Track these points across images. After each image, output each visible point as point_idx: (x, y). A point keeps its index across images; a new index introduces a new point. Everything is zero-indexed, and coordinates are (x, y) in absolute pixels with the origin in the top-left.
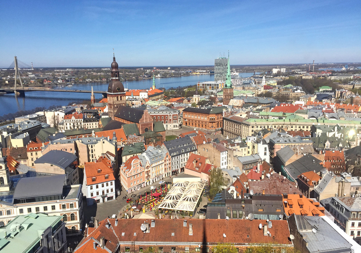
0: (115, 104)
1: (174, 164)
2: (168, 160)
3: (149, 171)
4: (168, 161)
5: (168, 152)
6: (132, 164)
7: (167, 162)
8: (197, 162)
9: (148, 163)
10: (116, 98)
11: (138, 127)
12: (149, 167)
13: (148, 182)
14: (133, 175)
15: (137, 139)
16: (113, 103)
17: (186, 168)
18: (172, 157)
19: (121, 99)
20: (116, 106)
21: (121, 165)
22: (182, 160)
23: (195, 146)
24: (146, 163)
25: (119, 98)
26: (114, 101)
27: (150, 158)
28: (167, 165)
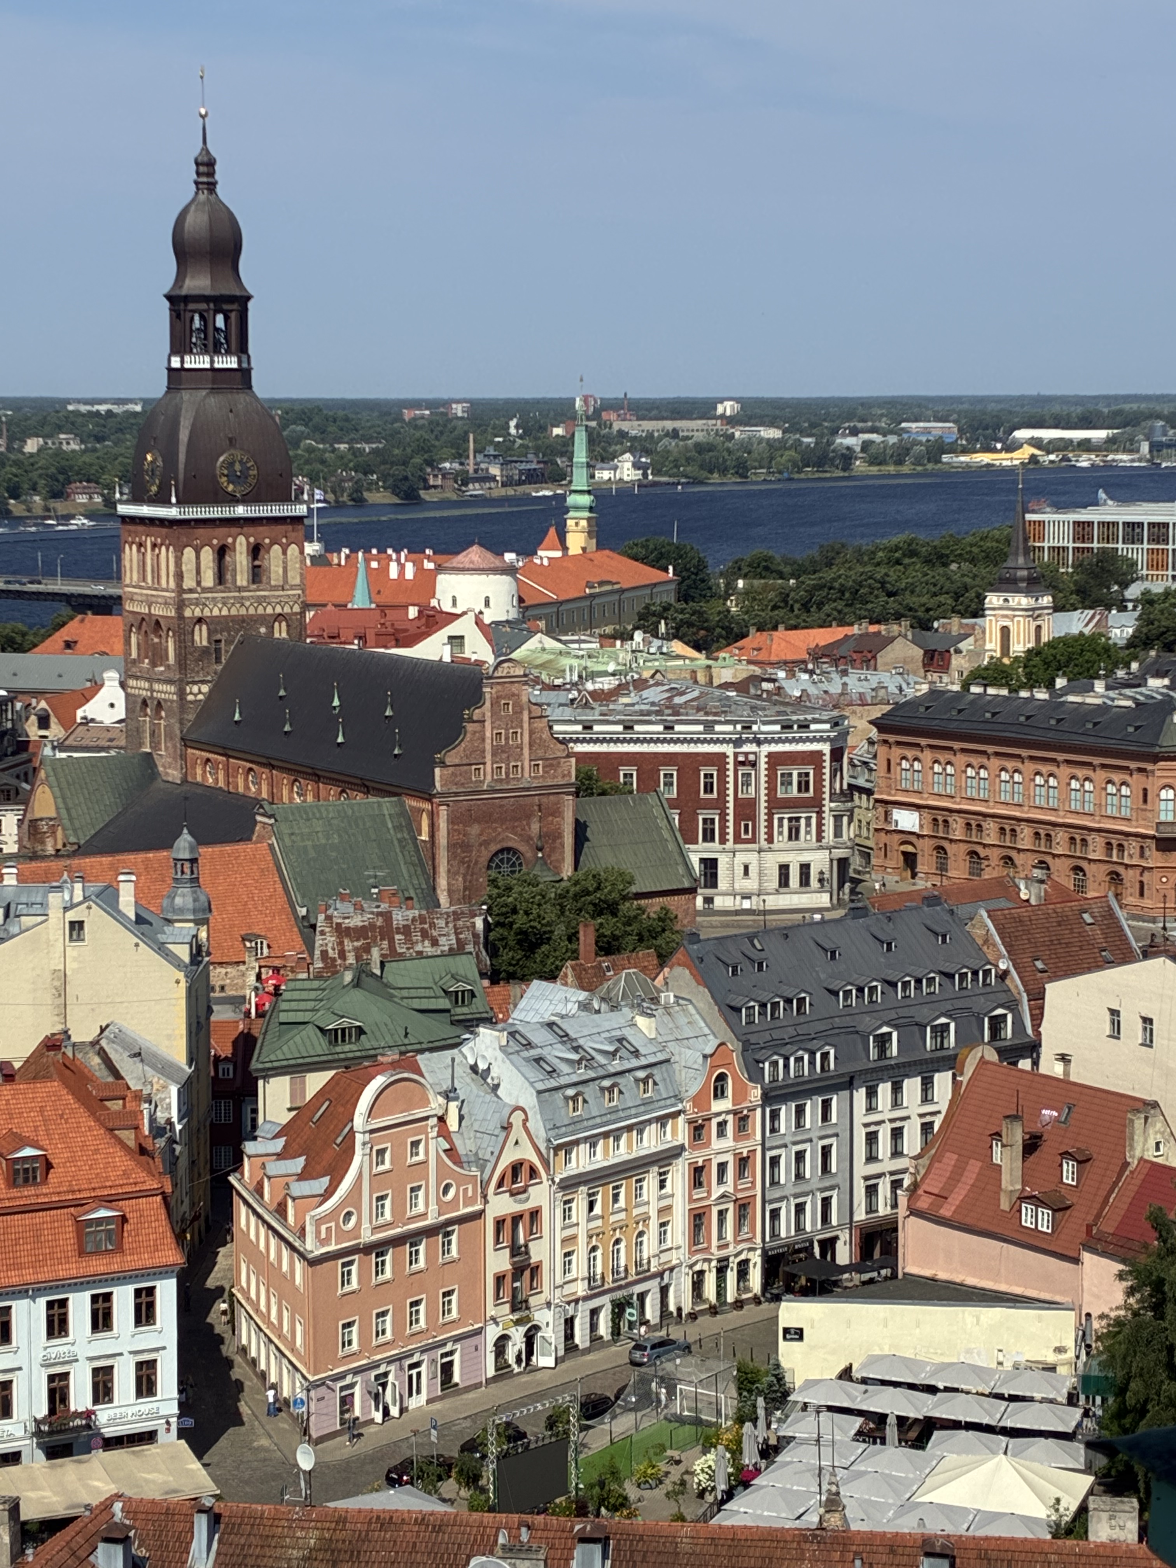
0: (200, 620)
1: (785, 1173)
2: (730, 1128)
3: (535, 1214)
4: (728, 1142)
5: (734, 1045)
6: (359, 1121)
7: (717, 1144)
8: (1031, 1146)
9: (517, 1131)
10: (208, 555)
11: (424, 837)
12: (533, 1172)
13: (518, 1335)
14: (367, 1236)
15: (406, 931)
16: (181, 605)
17: (914, 1212)
18: (772, 1097)
19: (257, 574)
20: (201, 637)
21: (250, 1147)
22: (871, 1138)
23: (1013, 1005)
24: (504, 1134)
25: (241, 558)
26: (191, 591)
27: (541, 1086)
28: (721, 1180)
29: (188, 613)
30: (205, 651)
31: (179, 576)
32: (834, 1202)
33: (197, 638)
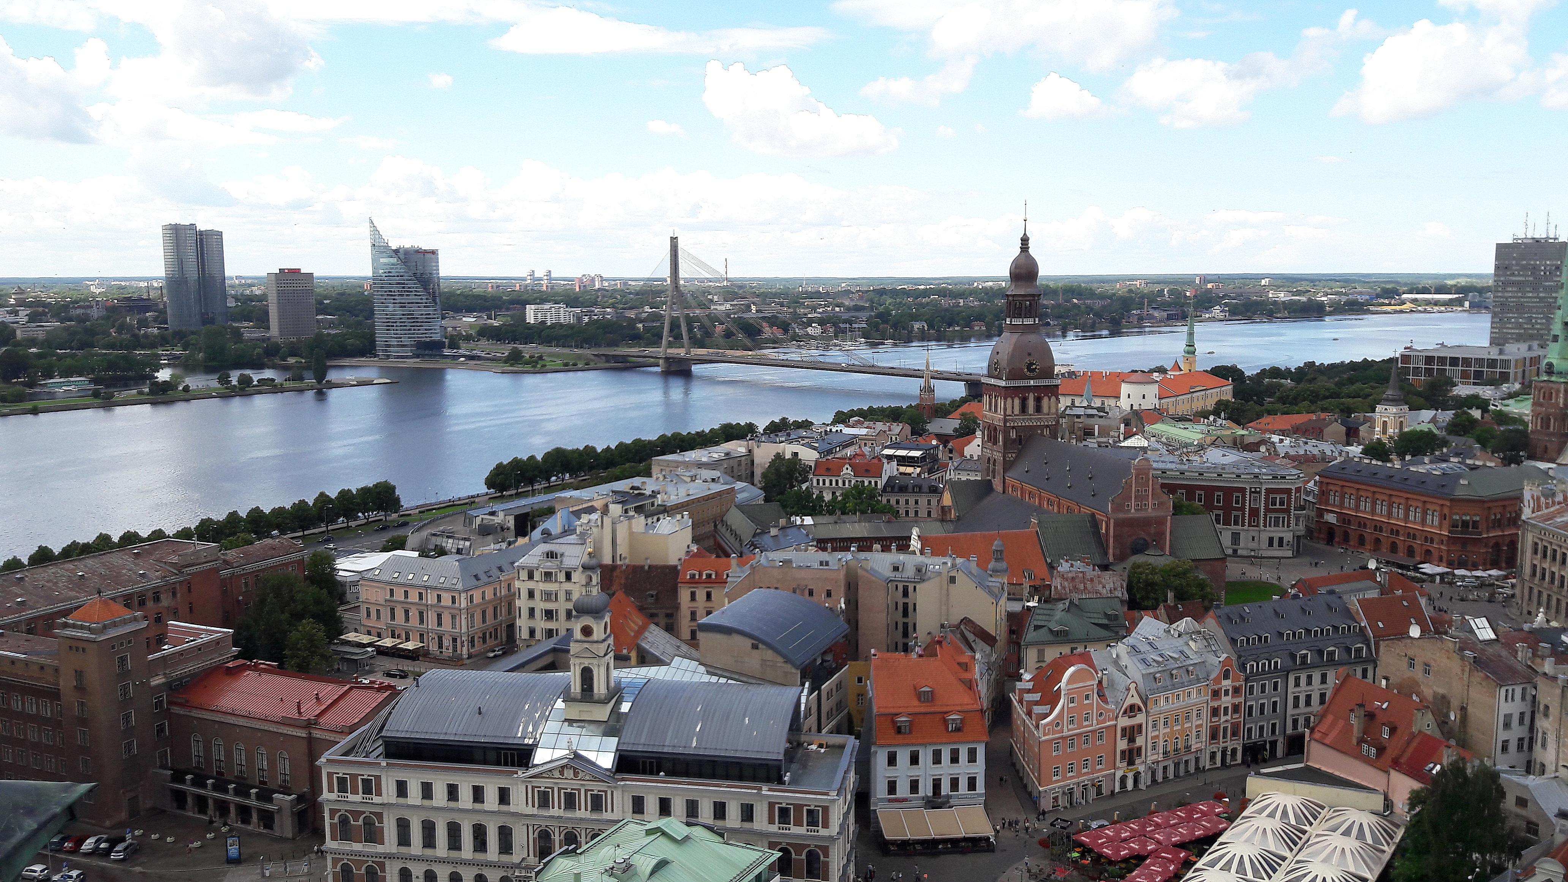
1: (1255, 711)
2: (1230, 692)
3: (1140, 726)
4: (1230, 697)
5: (1234, 657)
6: (1063, 684)
7: (1224, 698)
9: (1133, 691)
10: (1017, 401)
11: (1103, 531)
12: (1140, 709)
14: (1066, 732)
15: (1092, 580)
17: (1313, 738)
18: (1250, 680)
19: (1038, 409)
20: (1013, 435)
21: (1019, 685)
22: (1296, 698)
23: (1366, 641)
24: (1126, 693)
25: (1031, 403)
26: (1010, 416)
27: (1144, 672)
28: (1226, 714)
29: (1008, 424)
30: (1014, 441)
31: (1005, 409)
32: (1278, 725)
33: (1011, 434)
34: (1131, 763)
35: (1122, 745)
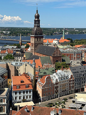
2: (72, 81)
3: (58, 86)
5: (73, 75)
6: (45, 79)
11: (51, 59)
21: (38, 81)
25: (39, 39)
26: (35, 41)
27: (59, 77)
33: (36, 45)
34: (57, 93)
35: (55, 90)
